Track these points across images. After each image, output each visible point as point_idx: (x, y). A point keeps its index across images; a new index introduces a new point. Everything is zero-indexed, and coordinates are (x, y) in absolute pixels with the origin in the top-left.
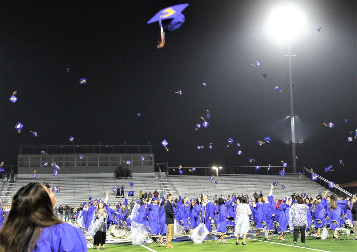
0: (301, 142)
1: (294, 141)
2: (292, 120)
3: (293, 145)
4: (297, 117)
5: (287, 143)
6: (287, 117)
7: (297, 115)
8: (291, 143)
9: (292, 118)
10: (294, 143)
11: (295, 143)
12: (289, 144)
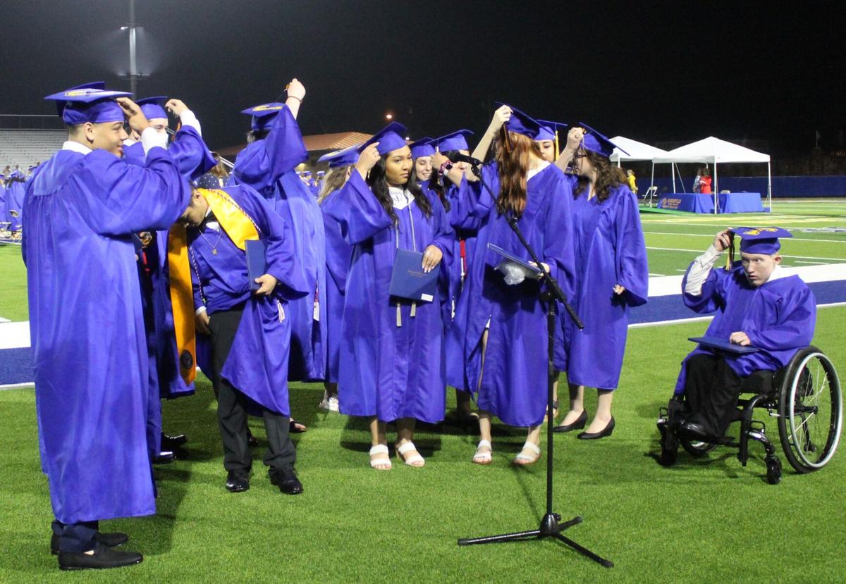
0: (146, 74)
1: (134, 71)
2: (131, 32)
3: (133, 79)
4: (141, 29)
5: (121, 74)
6: (123, 28)
7: (141, 26)
8: (129, 75)
9: (131, 30)
10: (133, 76)
11: (137, 76)
12: (124, 77)
